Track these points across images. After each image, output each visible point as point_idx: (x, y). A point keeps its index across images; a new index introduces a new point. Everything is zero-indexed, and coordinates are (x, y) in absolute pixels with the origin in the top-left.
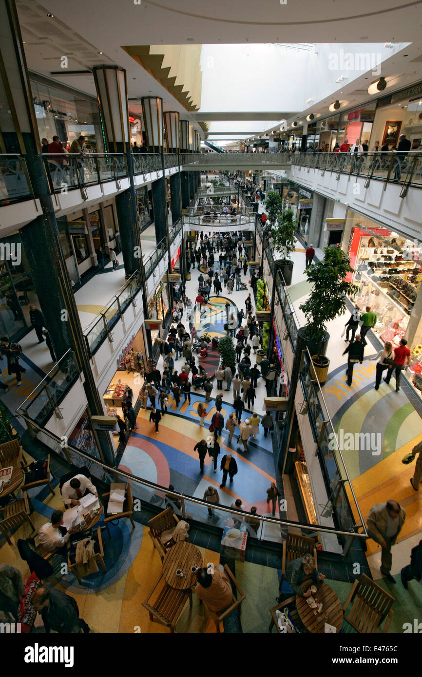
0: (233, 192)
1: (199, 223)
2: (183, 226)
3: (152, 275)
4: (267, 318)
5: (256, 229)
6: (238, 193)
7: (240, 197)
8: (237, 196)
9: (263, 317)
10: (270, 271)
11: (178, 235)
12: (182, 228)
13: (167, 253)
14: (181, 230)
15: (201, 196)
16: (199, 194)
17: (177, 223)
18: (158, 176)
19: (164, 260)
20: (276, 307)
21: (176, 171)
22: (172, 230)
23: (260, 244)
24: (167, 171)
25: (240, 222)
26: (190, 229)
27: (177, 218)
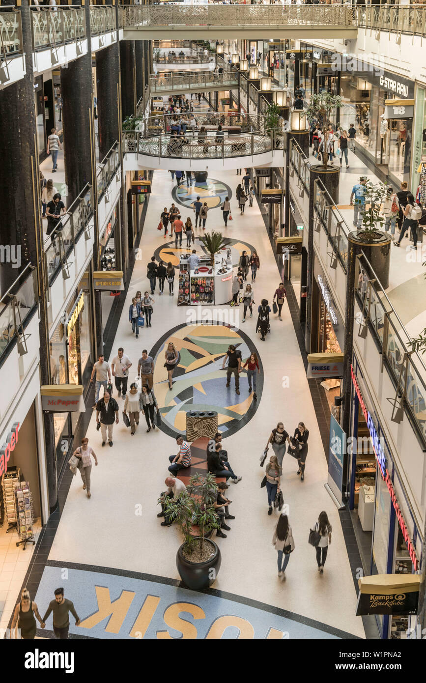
0: (227, 83)
1: (160, 153)
2: (124, 160)
3: (61, 274)
4: (335, 368)
5: (288, 164)
6: (238, 86)
7: (242, 94)
8: (235, 92)
9: (327, 368)
10: (334, 257)
11: (115, 178)
12: (121, 164)
13: (91, 222)
14: (120, 169)
15: (156, 92)
16: (153, 89)
17: (111, 152)
18: (78, 52)
19: (87, 238)
20: (357, 340)
21: (113, 40)
22: (102, 170)
23: (302, 196)
24: (95, 41)
25: (252, 147)
26: (139, 166)
27: (108, 141)
